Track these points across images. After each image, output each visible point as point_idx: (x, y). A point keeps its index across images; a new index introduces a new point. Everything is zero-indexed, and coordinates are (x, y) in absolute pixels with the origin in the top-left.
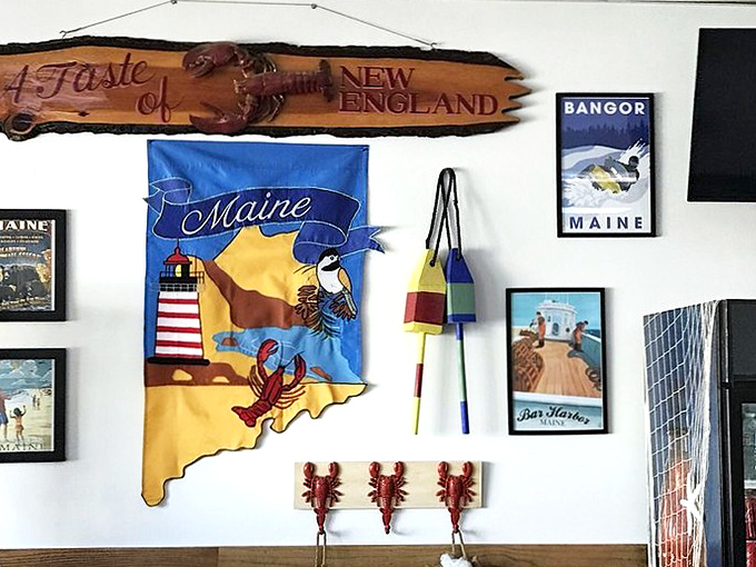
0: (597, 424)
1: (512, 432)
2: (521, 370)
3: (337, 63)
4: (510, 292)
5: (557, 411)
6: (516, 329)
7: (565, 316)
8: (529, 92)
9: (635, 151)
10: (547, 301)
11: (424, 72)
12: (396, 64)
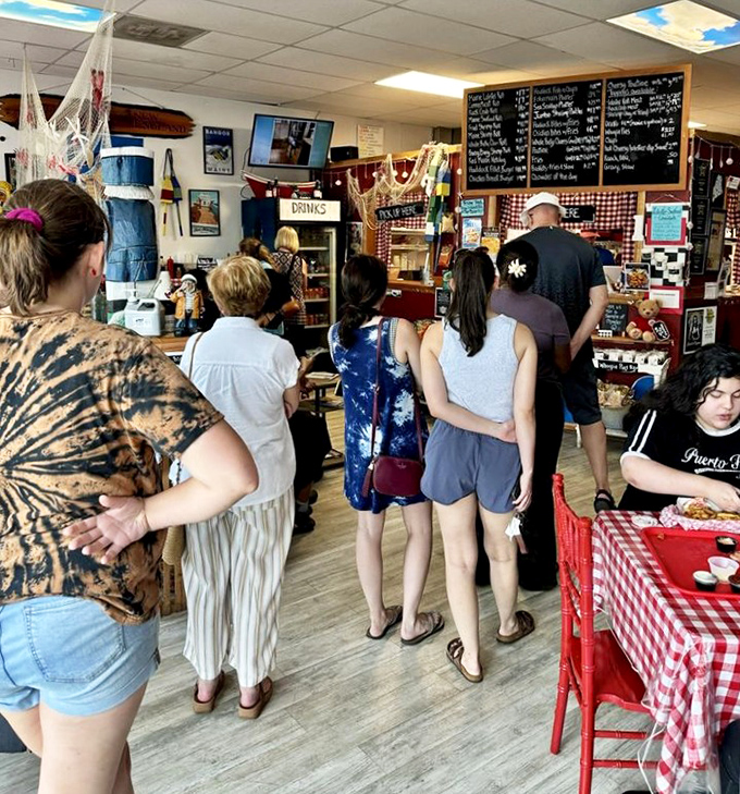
0: (216, 233)
1: (192, 235)
2: (194, 215)
3: (133, 111)
4: (190, 191)
5: (205, 228)
6: (193, 202)
7: (207, 199)
8: (194, 126)
9: (227, 147)
10: (202, 195)
11: (161, 116)
12: (152, 112)
